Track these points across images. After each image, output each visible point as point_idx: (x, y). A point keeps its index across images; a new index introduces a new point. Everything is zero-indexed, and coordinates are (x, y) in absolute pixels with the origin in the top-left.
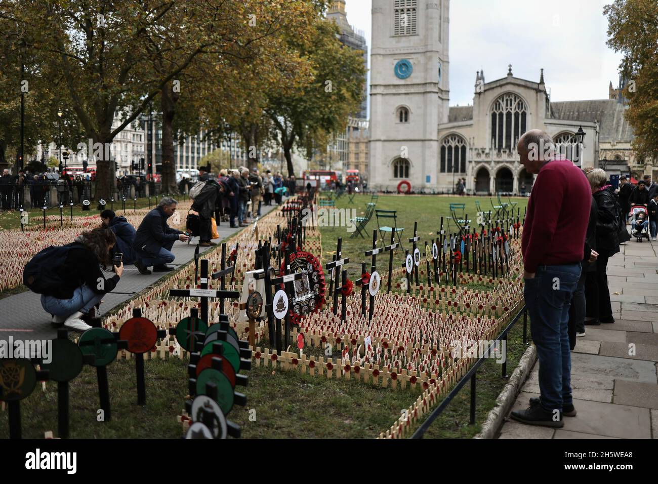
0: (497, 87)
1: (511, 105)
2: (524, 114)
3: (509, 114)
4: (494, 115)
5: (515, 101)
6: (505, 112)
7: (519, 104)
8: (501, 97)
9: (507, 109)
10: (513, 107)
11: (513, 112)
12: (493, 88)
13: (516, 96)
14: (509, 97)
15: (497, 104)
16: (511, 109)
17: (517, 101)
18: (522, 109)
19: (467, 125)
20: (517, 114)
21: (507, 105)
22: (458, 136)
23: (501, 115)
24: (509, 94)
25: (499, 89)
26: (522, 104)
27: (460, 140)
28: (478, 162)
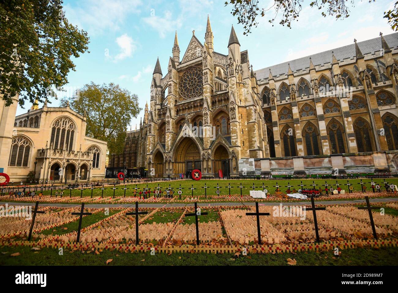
0: (59, 111)
1: (66, 125)
2: (73, 132)
3: (64, 130)
4: (54, 129)
5: (69, 123)
6: (62, 128)
7: (70, 125)
8: (61, 118)
9: (63, 127)
10: (68, 125)
11: (67, 129)
12: (57, 111)
13: (70, 120)
14: (65, 119)
15: (57, 122)
16: (65, 127)
17: (70, 123)
18: (72, 128)
19: (34, 132)
20: (69, 131)
21: (63, 124)
22: (25, 138)
23: (59, 129)
24: (66, 117)
25: (61, 113)
26: (72, 126)
27: (26, 141)
28: (53, 159)
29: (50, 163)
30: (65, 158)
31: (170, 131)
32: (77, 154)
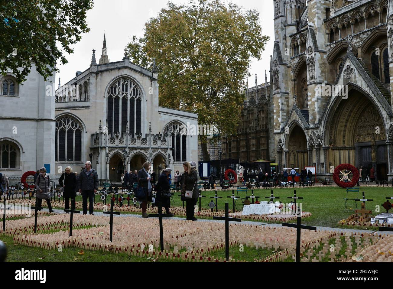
0: (114, 69)
1: (127, 90)
2: (139, 101)
3: (125, 99)
4: (110, 99)
5: (131, 87)
6: (121, 97)
7: (134, 89)
8: (118, 80)
9: (123, 94)
10: (129, 92)
11: (129, 97)
12: (111, 70)
13: (133, 81)
14: (125, 81)
15: (113, 87)
16: (127, 94)
17: (133, 86)
18: (137, 95)
19: (83, 107)
20: (132, 100)
21: (123, 90)
22: (73, 118)
23: (117, 99)
24: (125, 78)
25: (117, 71)
26: (137, 90)
27: (74, 123)
28: (111, 149)
29: (107, 154)
30: (129, 146)
31: (315, 81)
32: (146, 139)
